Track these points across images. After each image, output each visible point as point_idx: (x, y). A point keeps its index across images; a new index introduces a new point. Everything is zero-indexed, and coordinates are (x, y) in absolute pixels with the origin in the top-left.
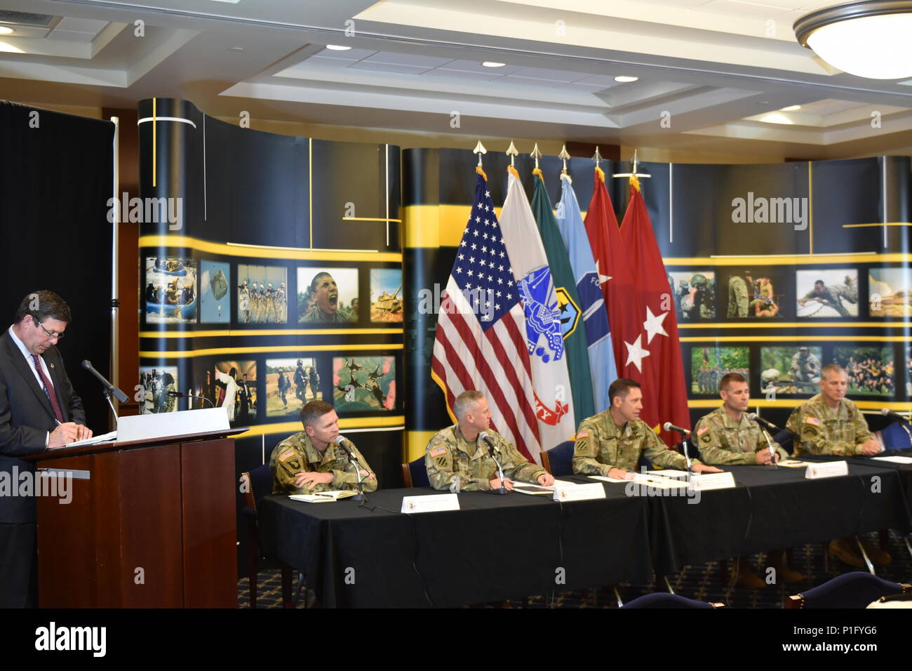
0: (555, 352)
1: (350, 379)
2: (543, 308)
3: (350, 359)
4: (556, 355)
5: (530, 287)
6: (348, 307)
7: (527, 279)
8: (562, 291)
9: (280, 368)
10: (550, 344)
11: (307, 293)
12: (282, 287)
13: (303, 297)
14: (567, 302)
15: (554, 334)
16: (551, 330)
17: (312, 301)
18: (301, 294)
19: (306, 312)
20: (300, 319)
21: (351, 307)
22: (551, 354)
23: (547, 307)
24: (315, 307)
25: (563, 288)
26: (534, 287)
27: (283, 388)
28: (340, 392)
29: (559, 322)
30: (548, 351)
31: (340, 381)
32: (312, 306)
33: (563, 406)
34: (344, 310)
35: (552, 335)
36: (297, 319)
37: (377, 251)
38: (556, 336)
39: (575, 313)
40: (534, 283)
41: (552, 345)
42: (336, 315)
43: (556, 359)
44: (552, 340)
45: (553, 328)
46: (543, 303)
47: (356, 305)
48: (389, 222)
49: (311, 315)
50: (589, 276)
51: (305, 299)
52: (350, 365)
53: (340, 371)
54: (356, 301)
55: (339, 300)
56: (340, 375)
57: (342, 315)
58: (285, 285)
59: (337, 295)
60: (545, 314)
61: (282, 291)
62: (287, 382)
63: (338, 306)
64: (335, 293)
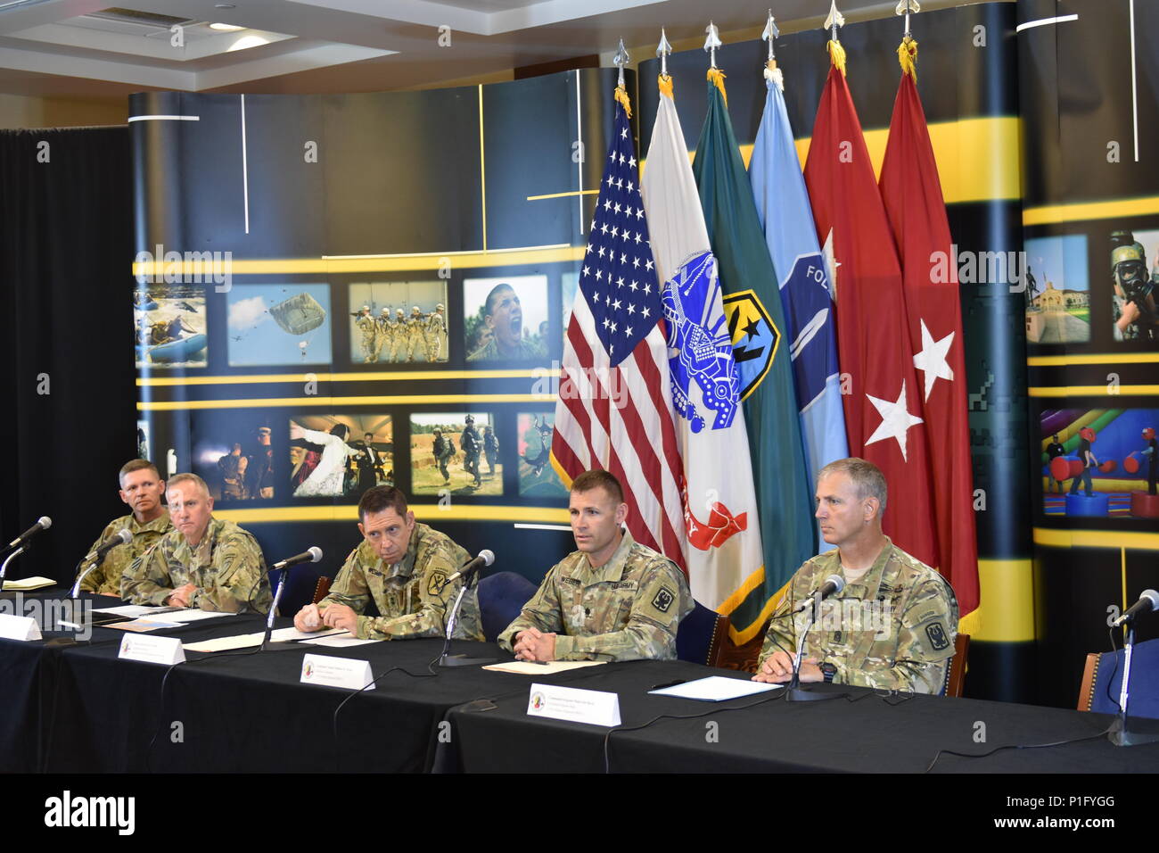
0: (716, 412)
1: (541, 448)
2: (698, 331)
3: (540, 416)
4: (719, 417)
5: (681, 291)
6: (535, 336)
7: (677, 279)
8: (749, 296)
9: (437, 426)
10: (705, 399)
11: (480, 316)
12: (438, 310)
13: (474, 323)
14: (759, 317)
15: (715, 380)
16: (709, 372)
17: (488, 328)
18: (471, 319)
19: (478, 345)
20: (469, 355)
21: (539, 335)
22: (709, 416)
23: (705, 329)
24: (491, 337)
25: (751, 292)
26: (686, 293)
27: (442, 455)
28: (527, 465)
29: (728, 357)
30: (702, 411)
31: (527, 449)
32: (487, 336)
33: (734, 516)
34: (530, 340)
35: (710, 382)
36: (464, 355)
37: (568, 245)
38: (720, 383)
39: (772, 338)
40: (686, 286)
41: (710, 400)
42: (520, 347)
43: (717, 426)
44: (712, 390)
45: (715, 367)
46: (698, 322)
47: (545, 333)
48: (584, 195)
49: (486, 350)
50: (802, 264)
51: (476, 327)
52: (540, 425)
53: (526, 433)
54: (546, 326)
55: (524, 325)
56: (527, 440)
57: (528, 348)
58: (444, 306)
59: (520, 318)
60: (700, 342)
61: (439, 316)
62: (449, 447)
63: (523, 335)
64: (518, 315)
